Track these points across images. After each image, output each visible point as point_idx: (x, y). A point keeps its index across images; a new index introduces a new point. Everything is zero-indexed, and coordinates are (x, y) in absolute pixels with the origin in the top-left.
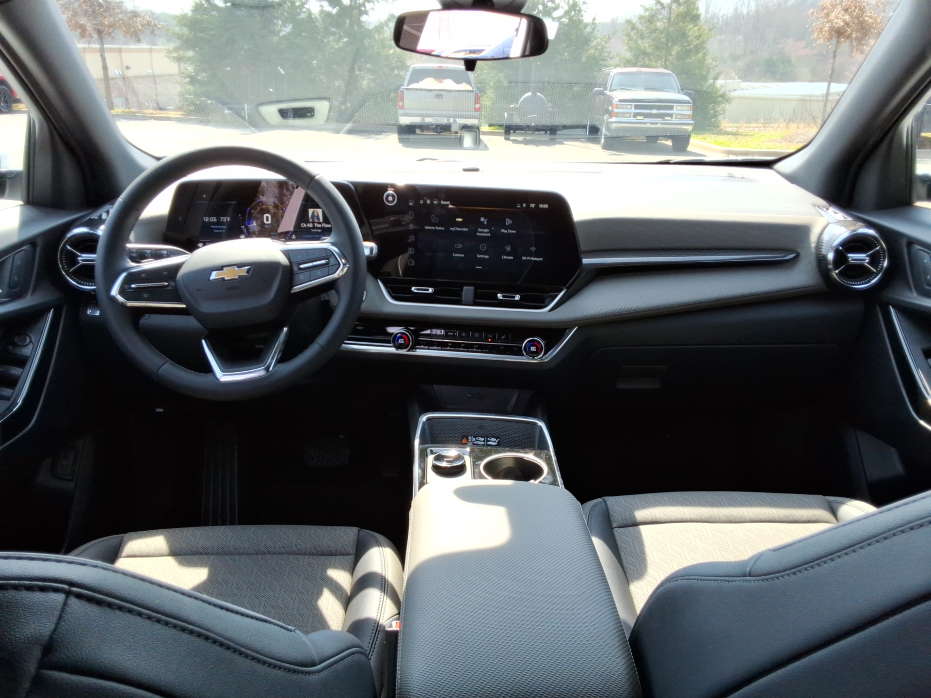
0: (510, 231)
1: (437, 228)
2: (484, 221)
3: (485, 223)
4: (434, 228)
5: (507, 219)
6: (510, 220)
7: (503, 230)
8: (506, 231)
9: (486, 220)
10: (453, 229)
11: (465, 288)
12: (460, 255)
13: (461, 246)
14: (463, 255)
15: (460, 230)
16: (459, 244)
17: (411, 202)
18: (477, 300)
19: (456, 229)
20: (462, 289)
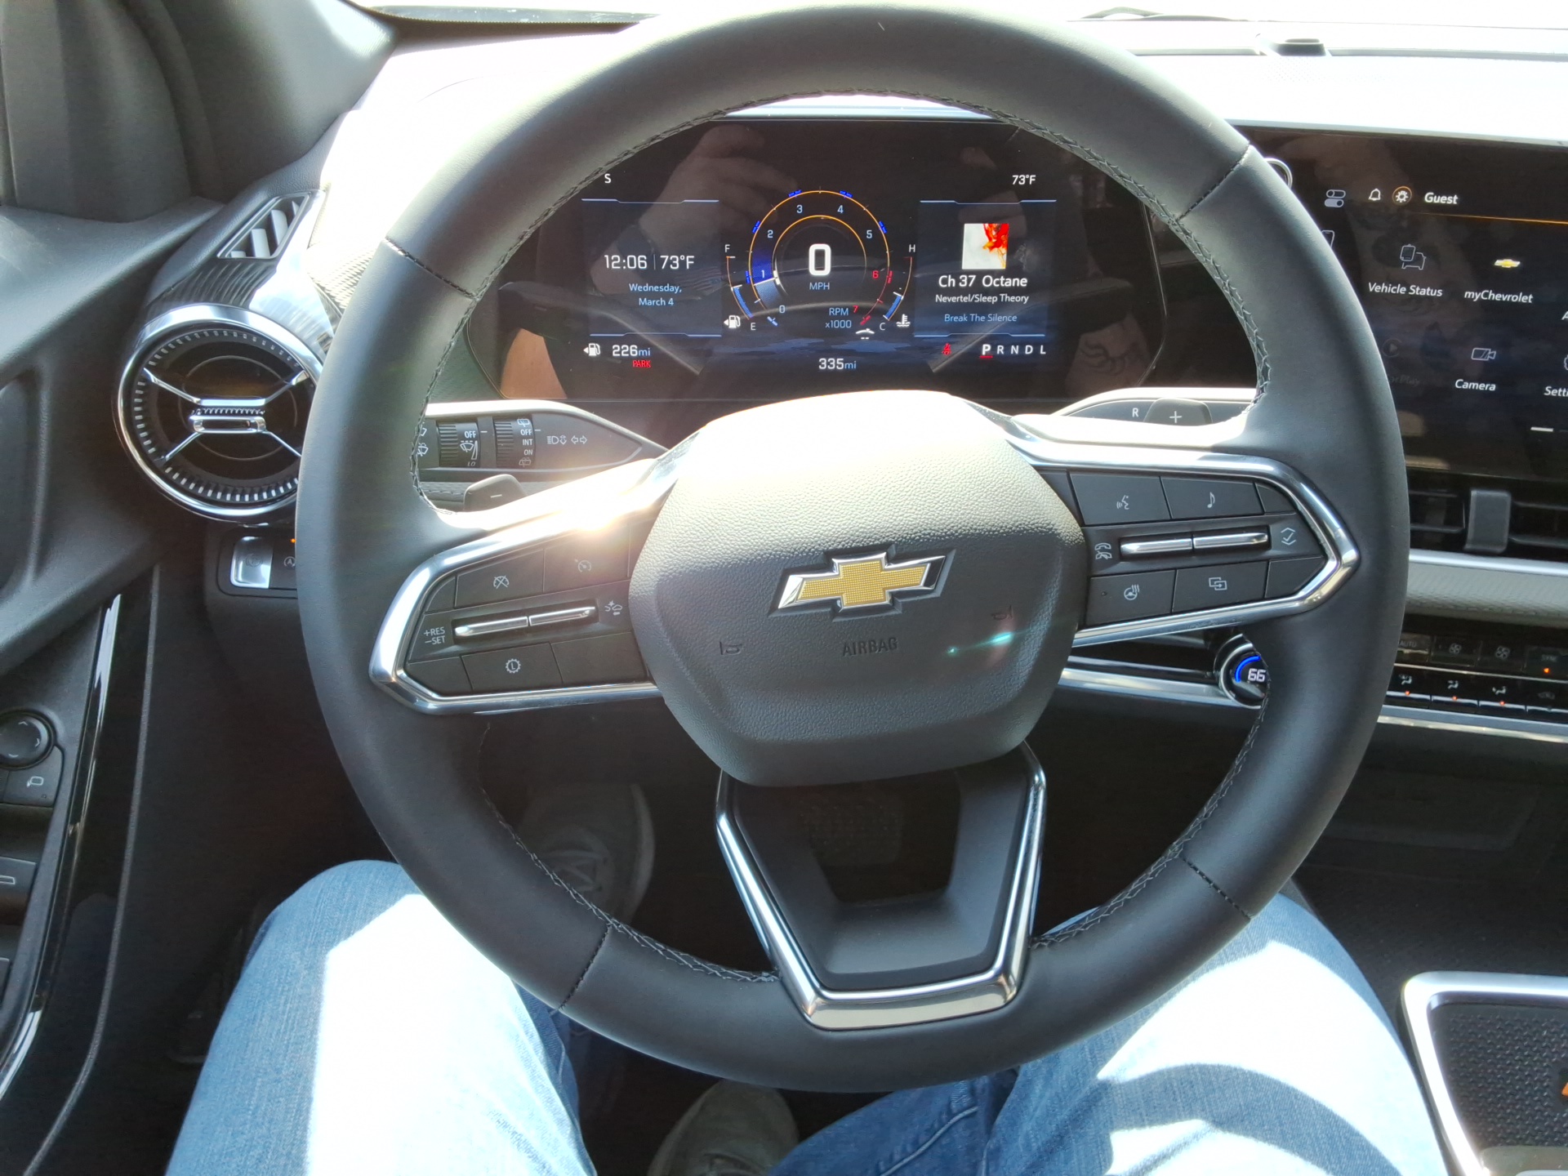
1: (1416, 290)
4: (1402, 290)
10: (1477, 298)
11: (1474, 493)
12: (1481, 387)
13: (1492, 355)
14: (1493, 388)
15: (1501, 298)
16: (1486, 349)
17: (1332, 196)
18: (1517, 540)
19: (1486, 295)
20: (1467, 498)
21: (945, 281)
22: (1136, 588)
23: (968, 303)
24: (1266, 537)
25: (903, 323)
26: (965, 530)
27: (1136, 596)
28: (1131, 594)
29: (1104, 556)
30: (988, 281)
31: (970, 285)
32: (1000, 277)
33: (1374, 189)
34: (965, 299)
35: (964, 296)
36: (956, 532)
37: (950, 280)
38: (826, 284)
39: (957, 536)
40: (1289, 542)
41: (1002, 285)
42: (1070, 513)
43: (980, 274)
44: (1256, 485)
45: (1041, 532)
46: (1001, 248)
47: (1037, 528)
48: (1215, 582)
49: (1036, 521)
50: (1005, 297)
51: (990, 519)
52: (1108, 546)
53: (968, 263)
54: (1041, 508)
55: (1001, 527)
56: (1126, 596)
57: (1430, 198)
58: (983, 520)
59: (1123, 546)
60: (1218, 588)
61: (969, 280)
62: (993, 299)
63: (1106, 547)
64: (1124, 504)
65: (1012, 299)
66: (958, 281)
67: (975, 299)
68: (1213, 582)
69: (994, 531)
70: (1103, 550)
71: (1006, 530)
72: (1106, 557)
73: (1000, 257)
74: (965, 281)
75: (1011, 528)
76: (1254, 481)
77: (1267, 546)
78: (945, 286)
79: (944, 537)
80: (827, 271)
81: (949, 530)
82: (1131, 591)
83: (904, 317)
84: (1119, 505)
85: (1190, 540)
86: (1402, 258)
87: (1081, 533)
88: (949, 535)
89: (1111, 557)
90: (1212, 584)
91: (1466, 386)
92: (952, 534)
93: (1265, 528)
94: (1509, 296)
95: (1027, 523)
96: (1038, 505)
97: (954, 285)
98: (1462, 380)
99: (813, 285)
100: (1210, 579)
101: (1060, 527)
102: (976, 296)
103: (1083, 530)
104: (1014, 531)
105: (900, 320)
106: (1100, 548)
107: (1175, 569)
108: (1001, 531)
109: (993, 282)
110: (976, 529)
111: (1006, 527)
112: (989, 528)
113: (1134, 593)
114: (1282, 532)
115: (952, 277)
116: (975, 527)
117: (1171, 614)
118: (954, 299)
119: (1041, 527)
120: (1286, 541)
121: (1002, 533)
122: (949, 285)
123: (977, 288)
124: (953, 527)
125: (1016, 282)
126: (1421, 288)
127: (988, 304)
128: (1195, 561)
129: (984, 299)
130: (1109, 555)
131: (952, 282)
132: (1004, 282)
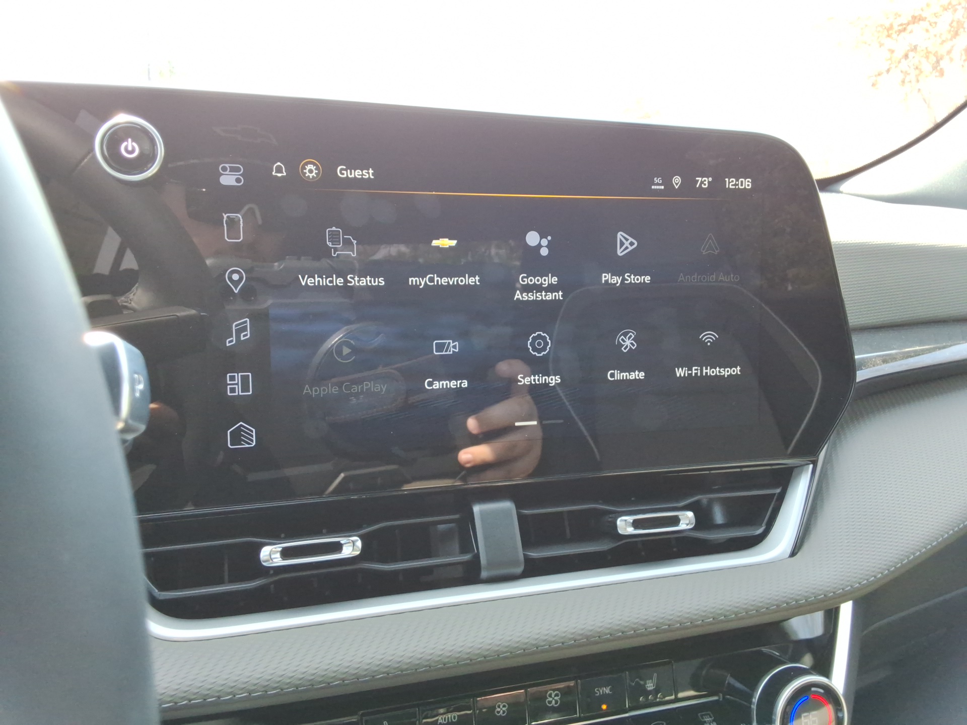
0: (631, 279)
1: (354, 281)
2: (539, 246)
3: (544, 252)
4: (339, 282)
5: (620, 235)
6: (631, 239)
7: (606, 277)
8: (616, 280)
9: (544, 242)
10: (423, 283)
11: (477, 509)
12: (453, 384)
13: (454, 347)
14: (465, 384)
15: (448, 282)
16: (448, 341)
17: (227, 172)
18: (534, 554)
19: (431, 280)
20: (470, 517)
33: (276, 163)
57: (343, 172)
86: (329, 244)
91: (437, 385)
94: (456, 279)
98: (431, 380)
126: (359, 277)
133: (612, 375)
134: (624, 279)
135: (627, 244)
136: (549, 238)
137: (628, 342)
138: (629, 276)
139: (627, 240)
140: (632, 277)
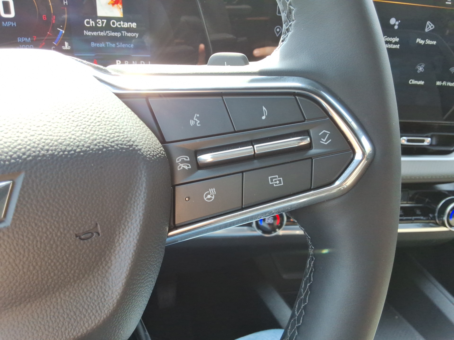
21: (88, 23)
22: (213, 191)
23: (104, 36)
24: (309, 139)
25: (66, 47)
26: (34, 152)
27: (213, 197)
28: (209, 196)
29: (184, 167)
30: (114, 24)
31: (104, 25)
32: (120, 22)
34: (102, 34)
35: (101, 32)
36: (24, 154)
37: (91, 22)
38: (14, 23)
39: (25, 159)
40: (326, 142)
41: (122, 26)
42: (150, 131)
43: (109, 19)
44: (297, 98)
45: (122, 148)
46: (119, 5)
47: (117, 145)
48: (274, 180)
49: (116, 139)
50: (125, 33)
51: (65, 139)
52: (187, 158)
53: (101, 12)
54: (121, 127)
55: (78, 146)
56: (205, 199)
58: (56, 141)
59: (198, 157)
60: (276, 184)
61: (103, 23)
62: (118, 34)
63: (185, 159)
64: (196, 122)
65: (129, 34)
66: (96, 23)
67: (107, 34)
68: (272, 179)
69: (69, 151)
70: (183, 162)
71: (84, 149)
72: (186, 168)
73: (119, 10)
74: (100, 23)
75: (89, 147)
76: (294, 94)
77: (309, 146)
78: (89, 25)
79: (9, 161)
80: (12, 15)
81: (15, 153)
82: (209, 194)
83: (66, 44)
84: (192, 123)
85: (251, 147)
87: (162, 148)
88: (15, 159)
89: (190, 167)
90: (272, 181)
92: (19, 157)
93: (306, 133)
95: (106, 141)
96: (117, 124)
97: (94, 25)
99: (5, 23)
100: (269, 178)
101: (141, 144)
102: (108, 32)
103: (164, 147)
104: (92, 149)
105: (65, 46)
106: (180, 161)
107: (242, 172)
108: (78, 150)
109: (117, 24)
110: (48, 150)
111: (83, 146)
112: (63, 148)
113: (212, 196)
114: (320, 134)
115: (92, 21)
116: (47, 147)
117: (242, 209)
118: (95, 33)
119: (122, 144)
120: (324, 141)
121: (79, 152)
122: (91, 25)
123: (108, 27)
124: (20, 149)
125: (130, 25)
127: (115, 37)
128: (256, 164)
129: (113, 34)
130: (188, 166)
131: (92, 24)
132: (123, 24)
133: (411, 82)
134: (425, 42)
135: (430, 27)
136: (399, 21)
137: (421, 69)
138: (428, 41)
139: (430, 25)
140: (429, 41)
